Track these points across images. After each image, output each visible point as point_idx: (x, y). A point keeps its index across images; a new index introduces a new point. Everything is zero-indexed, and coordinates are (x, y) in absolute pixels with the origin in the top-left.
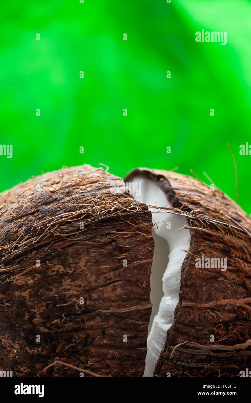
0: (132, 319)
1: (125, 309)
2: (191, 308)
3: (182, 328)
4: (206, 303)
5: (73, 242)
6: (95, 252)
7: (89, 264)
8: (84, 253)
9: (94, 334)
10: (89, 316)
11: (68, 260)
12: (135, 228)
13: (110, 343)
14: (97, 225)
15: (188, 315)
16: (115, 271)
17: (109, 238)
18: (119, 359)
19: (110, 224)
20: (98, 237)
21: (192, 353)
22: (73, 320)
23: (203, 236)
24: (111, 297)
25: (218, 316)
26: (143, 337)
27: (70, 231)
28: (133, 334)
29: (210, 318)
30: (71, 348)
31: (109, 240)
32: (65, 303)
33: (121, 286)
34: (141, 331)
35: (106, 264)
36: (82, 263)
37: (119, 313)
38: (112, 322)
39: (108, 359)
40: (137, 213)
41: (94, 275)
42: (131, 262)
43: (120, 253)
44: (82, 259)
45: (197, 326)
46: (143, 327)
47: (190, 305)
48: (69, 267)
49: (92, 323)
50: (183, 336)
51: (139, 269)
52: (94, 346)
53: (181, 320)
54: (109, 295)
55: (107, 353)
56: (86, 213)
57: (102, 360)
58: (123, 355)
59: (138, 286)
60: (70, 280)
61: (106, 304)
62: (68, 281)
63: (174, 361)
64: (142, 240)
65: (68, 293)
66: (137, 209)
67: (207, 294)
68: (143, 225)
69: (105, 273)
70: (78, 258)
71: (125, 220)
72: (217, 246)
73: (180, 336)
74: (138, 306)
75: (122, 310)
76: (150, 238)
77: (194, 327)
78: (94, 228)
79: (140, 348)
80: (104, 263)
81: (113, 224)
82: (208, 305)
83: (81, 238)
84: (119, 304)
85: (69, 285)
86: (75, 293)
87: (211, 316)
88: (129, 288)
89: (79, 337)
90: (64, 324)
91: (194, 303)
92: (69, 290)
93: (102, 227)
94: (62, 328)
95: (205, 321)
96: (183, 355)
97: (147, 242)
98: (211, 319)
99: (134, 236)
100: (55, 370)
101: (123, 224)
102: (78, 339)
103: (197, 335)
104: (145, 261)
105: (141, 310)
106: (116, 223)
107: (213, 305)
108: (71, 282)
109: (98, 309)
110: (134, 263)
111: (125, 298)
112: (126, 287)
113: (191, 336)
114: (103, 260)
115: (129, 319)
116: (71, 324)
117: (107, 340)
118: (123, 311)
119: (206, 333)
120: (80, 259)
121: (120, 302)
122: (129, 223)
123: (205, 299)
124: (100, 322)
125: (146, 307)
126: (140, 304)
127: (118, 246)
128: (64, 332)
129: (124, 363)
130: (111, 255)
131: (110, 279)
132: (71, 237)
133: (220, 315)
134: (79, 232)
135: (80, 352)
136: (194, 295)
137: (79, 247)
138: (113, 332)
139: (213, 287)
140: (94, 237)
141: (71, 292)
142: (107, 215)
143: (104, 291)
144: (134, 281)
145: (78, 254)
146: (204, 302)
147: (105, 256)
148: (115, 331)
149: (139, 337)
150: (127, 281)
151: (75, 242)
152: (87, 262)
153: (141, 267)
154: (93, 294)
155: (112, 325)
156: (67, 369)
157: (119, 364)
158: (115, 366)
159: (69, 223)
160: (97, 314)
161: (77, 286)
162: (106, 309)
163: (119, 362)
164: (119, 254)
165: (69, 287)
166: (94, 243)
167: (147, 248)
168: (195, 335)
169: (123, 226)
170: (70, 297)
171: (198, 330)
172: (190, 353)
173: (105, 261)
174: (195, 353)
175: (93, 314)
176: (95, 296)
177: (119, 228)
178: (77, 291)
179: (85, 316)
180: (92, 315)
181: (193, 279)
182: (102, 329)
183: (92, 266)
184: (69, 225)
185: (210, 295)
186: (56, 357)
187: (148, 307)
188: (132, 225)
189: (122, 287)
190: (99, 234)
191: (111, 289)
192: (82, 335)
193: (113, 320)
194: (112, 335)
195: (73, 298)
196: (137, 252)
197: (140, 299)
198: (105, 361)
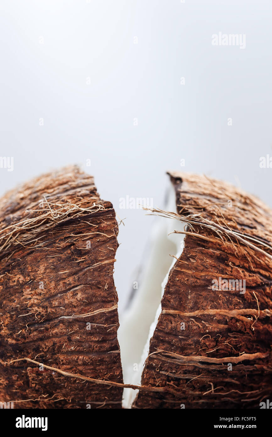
0: (97, 323)
1: (88, 314)
2: (174, 316)
3: (163, 336)
4: (191, 312)
5: (32, 250)
6: (54, 257)
7: (48, 271)
8: (42, 260)
9: (60, 342)
10: (52, 324)
11: (27, 269)
12: (95, 229)
13: (78, 348)
14: (55, 229)
15: (170, 323)
16: (75, 275)
17: (67, 242)
18: (92, 364)
19: (69, 227)
20: (57, 242)
21: (177, 363)
22: (37, 329)
23: (196, 241)
24: (72, 302)
25: (204, 326)
26: (113, 340)
27: (29, 238)
28: (100, 338)
29: (195, 327)
30: (40, 358)
31: (68, 244)
32: (28, 312)
33: (81, 290)
34: (109, 334)
35: (65, 270)
36: (41, 270)
37: (83, 318)
38: (76, 328)
39: (79, 365)
40: (99, 212)
41: (53, 282)
42: (91, 265)
43: (79, 257)
44: (41, 266)
45: (180, 336)
46: (110, 330)
47: (171, 313)
48: (29, 276)
49: (56, 330)
50: (164, 345)
51: (100, 271)
52: (63, 353)
53: (161, 328)
54: (70, 300)
55: (77, 359)
56: (46, 218)
57: (74, 367)
58: (94, 360)
59: (99, 288)
60: (30, 289)
61: (67, 310)
62: (28, 290)
63: (157, 371)
64: (102, 240)
65: (29, 303)
66: (100, 208)
67: (193, 302)
68: (105, 224)
69: (64, 279)
70: (37, 265)
71: (85, 222)
72: (212, 253)
73: (161, 344)
74: (101, 309)
75: (85, 314)
76: (112, 237)
77: (176, 336)
78: (53, 233)
79: (111, 352)
80: (62, 268)
81: (73, 227)
82: (192, 314)
83: (40, 245)
84: (82, 309)
85: (30, 294)
86: (36, 301)
87: (196, 325)
88: (90, 291)
89: (46, 346)
90: (29, 334)
91: (176, 311)
92: (30, 299)
93: (61, 232)
94: (28, 338)
95: (189, 331)
96: (165, 365)
97: (108, 242)
98: (196, 329)
99: (94, 237)
100: (31, 381)
101: (83, 226)
102: (46, 348)
103: (180, 345)
104: (106, 262)
105: (105, 312)
106: (76, 226)
107: (199, 315)
108: (31, 291)
109: (61, 316)
110: (94, 265)
111: (87, 302)
112: (87, 291)
113: (173, 345)
114: (62, 265)
115: (94, 323)
116: (35, 333)
117: (75, 346)
118: (86, 316)
119: (191, 343)
120: (38, 267)
121: (82, 307)
122: (90, 224)
123: (189, 307)
124: (64, 329)
125: (110, 309)
126: (103, 307)
127: (77, 249)
128: (31, 342)
129: (97, 368)
130: (69, 259)
131: (70, 284)
132: (30, 245)
133: (207, 325)
134: (38, 239)
135: (50, 361)
136: (177, 303)
137: (38, 254)
138: (79, 338)
139: (201, 295)
140: (53, 242)
141: (32, 301)
142: (67, 218)
143: (65, 297)
144: (94, 284)
145: (36, 261)
146: (188, 310)
147: (64, 261)
148: (81, 336)
149: (108, 340)
150: (88, 285)
151: (34, 250)
152: (46, 269)
153: (101, 268)
154: (53, 301)
155: (77, 331)
156: (41, 379)
157: (92, 369)
158: (89, 371)
159: (30, 230)
160: (60, 321)
161: (37, 295)
162: (68, 315)
163: (92, 367)
164: (77, 258)
165: (30, 296)
166: (52, 249)
167: (108, 248)
168: (178, 345)
169: (84, 228)
170: (32, 306)
171: (181, 340)
172: (173, 363)
173: (64, 266)
174: (180, 364)
175: (56, 321)
176: (56, 303)
177: (79, 230)
178: (37, 299)
179: (49, 324)
180: (55, 323)
181: (177, 286)
182: (68, 335)
183: (51, 273)
184: (29, 233)
185: (196, 303)
186: (28, 367)
187: (113, 309)
188: (93, 226)
189: (83, 291)
190: (58, 239)
191: (71, 295)
192: (49, 344)
193: (77, 326)
194: (78, 341)
195: (34, 307)
196: (97, 254)
197: (104, 302)
198: (77, 367)
